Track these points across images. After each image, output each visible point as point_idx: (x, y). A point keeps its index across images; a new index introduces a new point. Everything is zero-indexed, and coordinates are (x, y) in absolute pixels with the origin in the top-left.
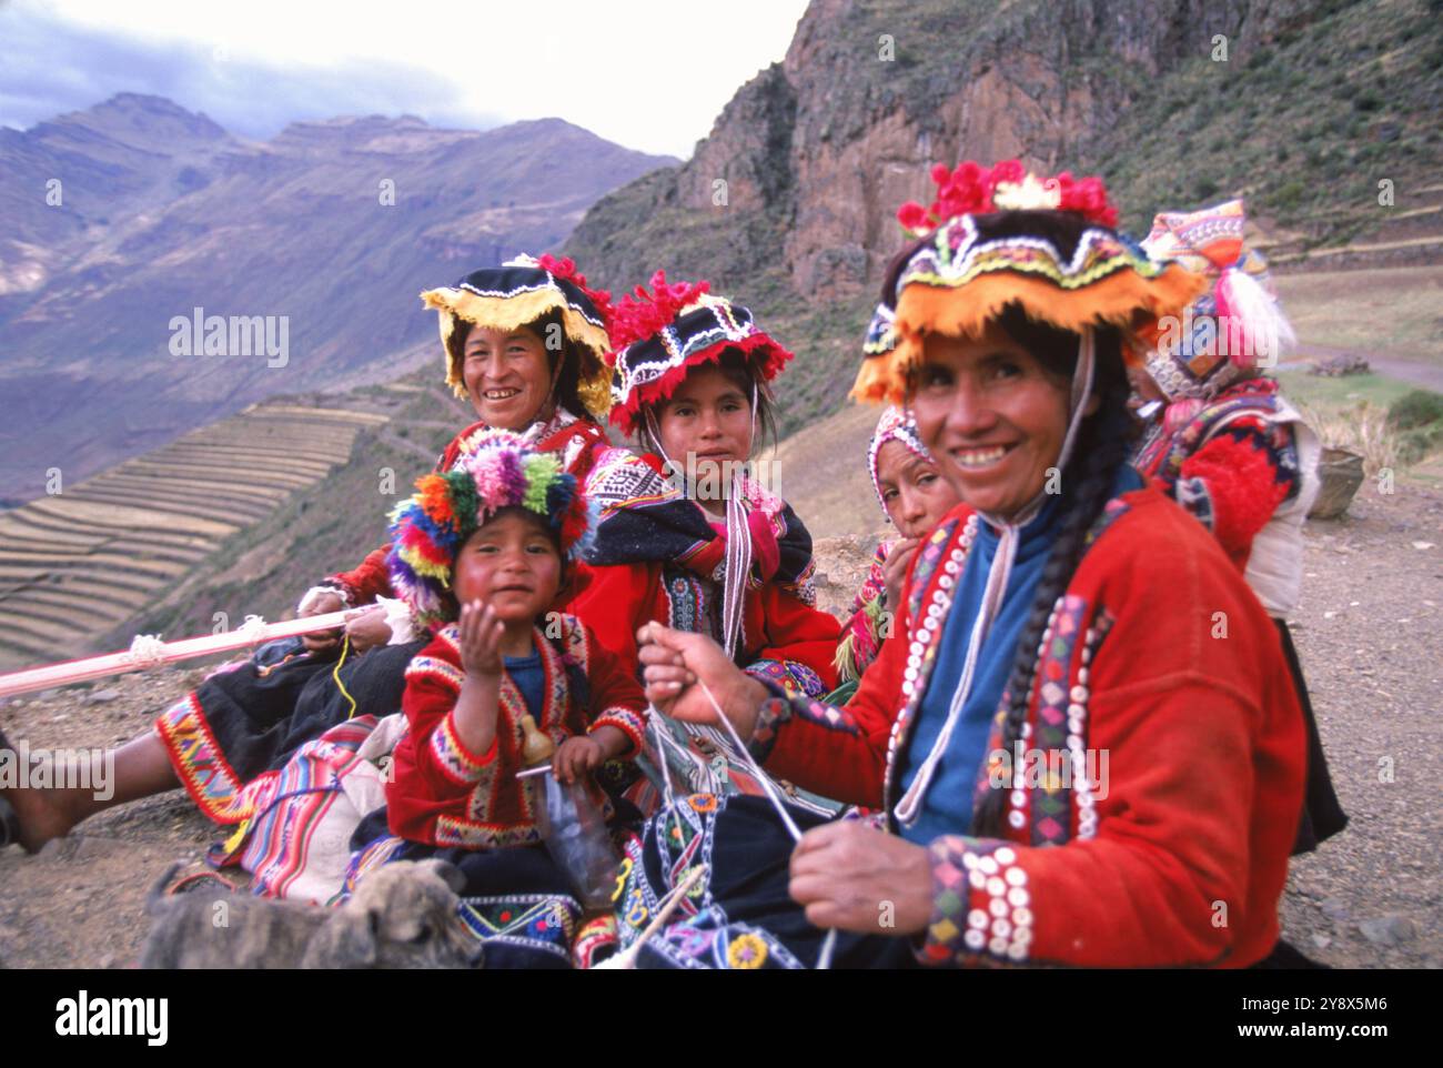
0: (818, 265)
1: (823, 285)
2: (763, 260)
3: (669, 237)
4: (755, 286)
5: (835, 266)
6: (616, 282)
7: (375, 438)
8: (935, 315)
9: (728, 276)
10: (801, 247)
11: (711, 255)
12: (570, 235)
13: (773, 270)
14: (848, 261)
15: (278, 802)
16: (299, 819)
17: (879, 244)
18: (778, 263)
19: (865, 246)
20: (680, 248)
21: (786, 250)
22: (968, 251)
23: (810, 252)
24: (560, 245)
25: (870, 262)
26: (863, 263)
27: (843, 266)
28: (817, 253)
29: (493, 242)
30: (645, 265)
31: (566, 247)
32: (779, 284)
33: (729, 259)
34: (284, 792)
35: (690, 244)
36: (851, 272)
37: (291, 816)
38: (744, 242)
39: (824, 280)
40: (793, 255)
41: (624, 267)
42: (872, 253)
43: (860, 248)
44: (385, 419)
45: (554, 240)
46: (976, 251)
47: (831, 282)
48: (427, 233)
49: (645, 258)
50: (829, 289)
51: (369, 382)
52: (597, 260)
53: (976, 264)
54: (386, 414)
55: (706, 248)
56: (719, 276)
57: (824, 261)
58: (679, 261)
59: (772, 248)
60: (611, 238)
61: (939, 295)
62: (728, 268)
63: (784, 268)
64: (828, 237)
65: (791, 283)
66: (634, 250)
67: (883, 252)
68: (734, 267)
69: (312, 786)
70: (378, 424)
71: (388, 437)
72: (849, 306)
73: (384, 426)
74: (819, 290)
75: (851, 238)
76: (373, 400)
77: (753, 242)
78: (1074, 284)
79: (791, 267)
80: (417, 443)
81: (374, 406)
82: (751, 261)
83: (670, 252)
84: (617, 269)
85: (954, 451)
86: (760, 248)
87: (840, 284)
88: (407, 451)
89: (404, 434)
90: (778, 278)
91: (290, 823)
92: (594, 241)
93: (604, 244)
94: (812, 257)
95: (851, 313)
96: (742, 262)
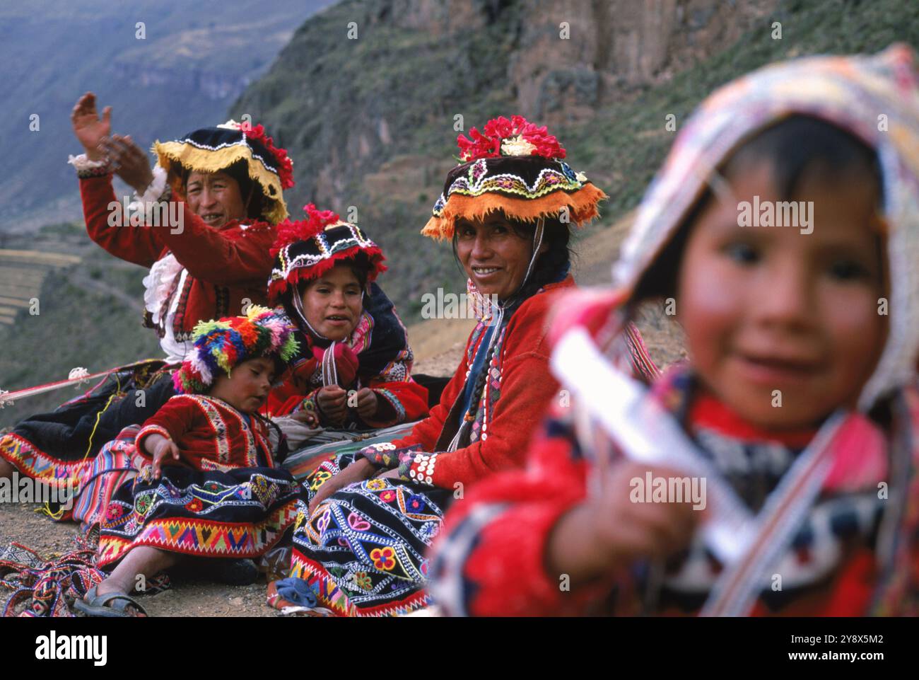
0: (545, 88)
1: (552, 110)
2: (485, 84)
3: (383, 59)
4: (477, 113)
5: (563, 89)
6: (326, 109)
7: (65, 280)
8: (464, 209)
9: (448, 102)
10: (527, 68)
11: (428, 78)
12: (274, 58)
13: (496, 95)
14: (578, 84)
15: (94, 479)
16: (109, 486)
17: (610, 64)
18: (502, 87)
19: (596, 67)
20: (395, 70)
21: (510, 73)
22: (481, 180)
23: (537, 73)
24: (265, 69)
25: (601, 84)
26: (593, 85)
27: (572, 89)
28: (544, 75)
29: (192, 66)
30: (357, 90)
31: (272, 71)
32: (503, 110)
33: (446, 83)
34: (97, 472)
35: (405, 67)
36: (581, 96)
37: (103, 484)
38: (464, 64)
39: (552, 104)
40: (518, 78)
41: (336, 92)
42: (604, 74)
43: (590, 70)
44: (76, 260)
45: (257, 64)
46: (486, 180)
47: (559, 107)
48: (121, 58)
49: (357, 83)
50: (557, 115)
51: (58, 220)
52: (305, 86)
53: (485, 187)
54: (76, 254)
55: (423, 71)
56: (438, 102)
57: (552, 83)
58: (394, 85)
59: (495, 70)
60: (320, 61)
61: (467, 199)
62: (447, 92)
63: (508, 92)
64: (555, 59)
65: (516, 109)
66: (345, 74)
67: (615, 72)
68: (454, 92)
69: (114, 467)
70: (67, 266)
71: (79, 279)
72: (580, 132)
73: (74, 268)
74: (546, 116)
75: (580, 58)
76: (63, 239)
77: (474, 64)
78: (533, 197)
79: (515, 92)
80: (111, 284)
81: (64, 246)
82: (471, 84)
83: (385, 75)
84: (328, 95)
85: (475, 268)
86: (481, 70)
87: (570, 109)
88: (100, 294)
89: (97, 275)
90: (502, 103)
91: (103, 488)
92: (301, 65)
93: (312, 67)
94: (539, 80)
95: (581, 140)
96: (462, 86)
